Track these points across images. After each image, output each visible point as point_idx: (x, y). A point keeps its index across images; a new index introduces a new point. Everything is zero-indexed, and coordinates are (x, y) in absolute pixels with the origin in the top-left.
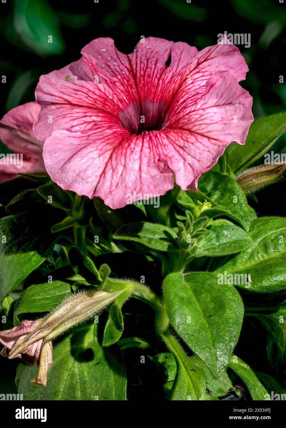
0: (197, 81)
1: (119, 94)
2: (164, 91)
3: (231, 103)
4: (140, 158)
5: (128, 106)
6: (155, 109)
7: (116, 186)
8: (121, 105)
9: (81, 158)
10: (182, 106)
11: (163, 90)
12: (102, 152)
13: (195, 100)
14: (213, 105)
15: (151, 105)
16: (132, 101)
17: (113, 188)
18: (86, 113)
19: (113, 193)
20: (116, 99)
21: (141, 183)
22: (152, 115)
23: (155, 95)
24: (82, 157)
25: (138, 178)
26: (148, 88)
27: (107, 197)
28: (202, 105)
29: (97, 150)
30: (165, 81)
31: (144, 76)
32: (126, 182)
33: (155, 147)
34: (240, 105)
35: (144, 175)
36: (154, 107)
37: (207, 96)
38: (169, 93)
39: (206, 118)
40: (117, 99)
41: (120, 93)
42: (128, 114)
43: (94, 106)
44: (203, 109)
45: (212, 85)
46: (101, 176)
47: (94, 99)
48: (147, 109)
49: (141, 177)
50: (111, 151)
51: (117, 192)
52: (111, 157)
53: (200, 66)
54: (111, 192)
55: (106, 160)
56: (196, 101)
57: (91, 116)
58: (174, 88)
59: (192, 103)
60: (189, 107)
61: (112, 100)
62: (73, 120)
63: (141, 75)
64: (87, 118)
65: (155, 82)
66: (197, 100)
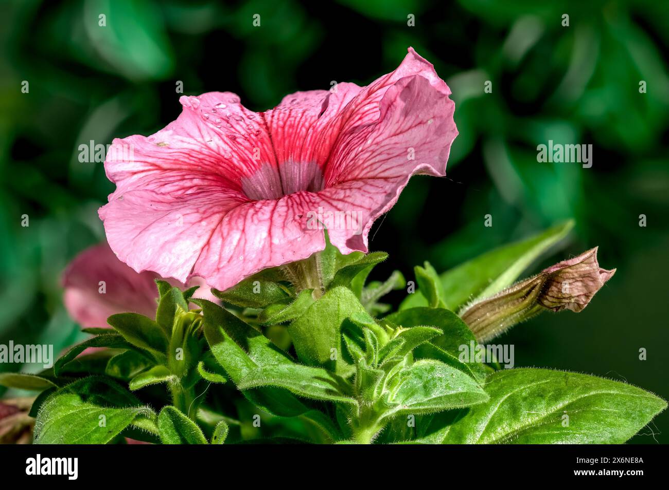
0: (366, 115)
1: (241, 151)
2: (315, 143)
3: (420, 123)
4: (271, 219)
5: (256, 170)
6: (303, 173)
7: (229, 262)
8: (245, 168)
9: (169, 223)
10: (344, 153)
11: (314, 141)
12: (205, 216)
13: (364, 136)
14: (392, 134)
15: (296, 167)
16: (263, 162)
17: (224, 263)
18: (184, 175)
19: (221, 271)
20: (236, 158)
21: (271, 252)
22: (298, 184)
23: (301, 151)
24: (170, 221)
25: (267, 245)
26: (289, 142)
27: (212, 276)
28: (375, 139)
29: (198, 212)
30: (317, 129)
31: (283, 127)
32: (246, 254)
33: (297, 204)
34: (435, 120)
35: (276, 241)
36: (301, 169)
37: (382, 124)
38: (323, 143)
39: (382, 152)
40: (239, 159)
41: (243, 151)
42: (258, 183)
43: (200, 167)
44: (377, 144)
45: (390, 103)
46: (203, 249)
47: (200, 159)
48: (289, 175)
49: (271, 244)
50: (221, 215)
51: (230, 268)
52: (221, 221)
53: (373, 95)
54: (218, 269)
55: (213, 226)
56: (366, 136)
57: (192, 179)
58: (331, 134)
59: (359, 141)
60: (354, 148)
61: (230, 160)
62: (161, 186)
63: (278, 126)
64: (185, 181)
65: (301, 132)
66: (368, 134)
